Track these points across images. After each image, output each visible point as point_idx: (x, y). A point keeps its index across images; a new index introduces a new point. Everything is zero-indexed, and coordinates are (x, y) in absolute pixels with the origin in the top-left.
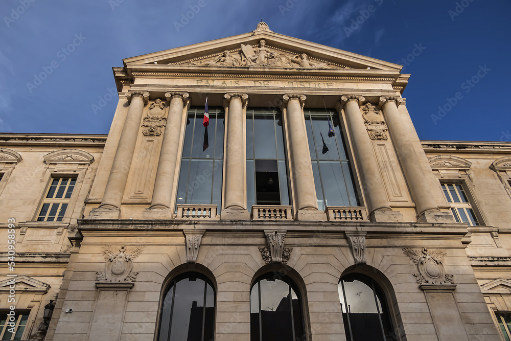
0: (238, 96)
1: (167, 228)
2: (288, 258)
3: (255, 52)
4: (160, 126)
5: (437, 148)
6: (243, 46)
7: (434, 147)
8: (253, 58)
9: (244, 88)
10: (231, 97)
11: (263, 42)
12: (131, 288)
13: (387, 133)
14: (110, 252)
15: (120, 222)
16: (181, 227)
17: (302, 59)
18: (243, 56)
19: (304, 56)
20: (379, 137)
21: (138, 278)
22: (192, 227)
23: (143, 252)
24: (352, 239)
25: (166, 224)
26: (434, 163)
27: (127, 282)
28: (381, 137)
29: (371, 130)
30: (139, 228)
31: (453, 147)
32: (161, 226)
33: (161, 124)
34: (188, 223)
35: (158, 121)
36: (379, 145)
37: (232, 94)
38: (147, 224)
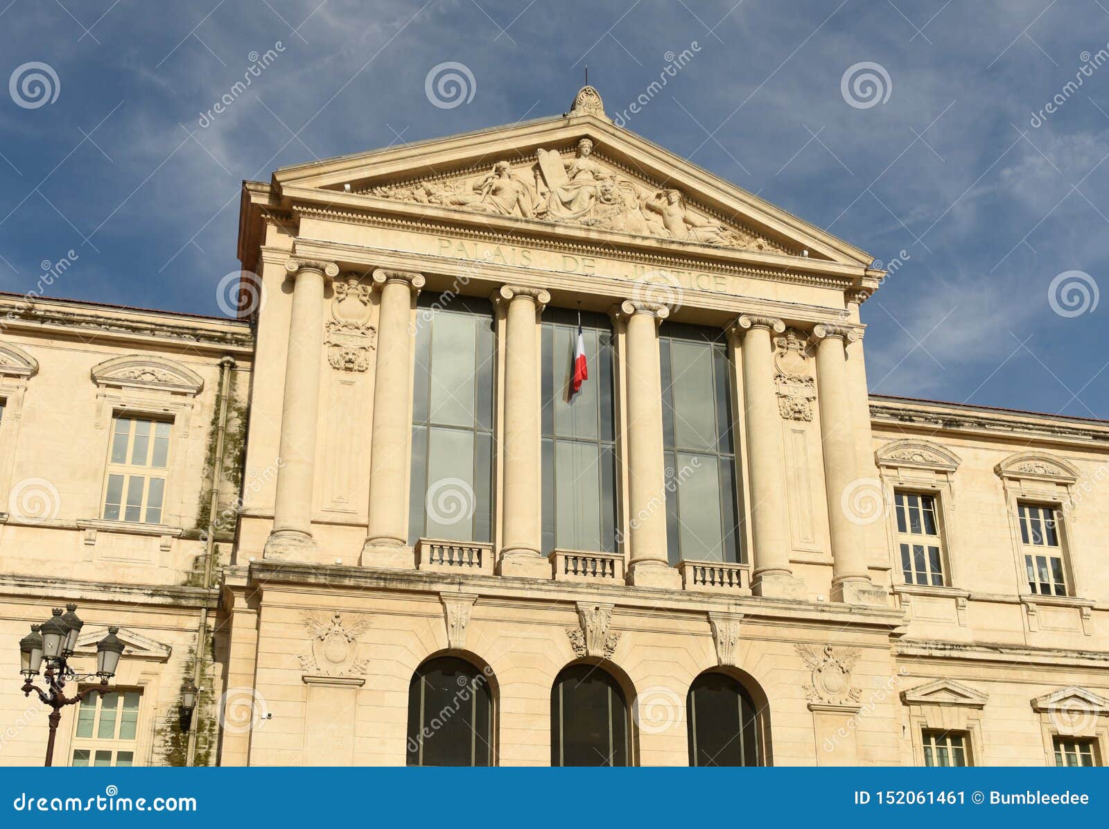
0: (530, 294)
1: (412, 587)
2: (612, 649)
3: (567, 167)
4: (364, 348)
5: (906, 420)
6: (542, 153)
7: (901, 420)
8: (566, 198)
9: (541, 274)
10: (515, 295)
11: (586, 144)
12: (361, 686)
13: (815, 404)
14: (316, 622)
15: (328, 572)
16: (435, 588)
17: (670, 203)
18: (540, 181)
19: (675, 195)
20: (797, 415)
21: (370, 668)
22: (455, 588)
23: (371, 626)
24: (719, 625)
25: (411, 582)
26: (893, 454)
27: (353, 676)
28: (801, 416)
29: (785, 396)
30: (363, 584)
31: (937, 423)
32: (401, 583)
33: (366, 342)
34: (449, 581)
35: (358, 333)
36: (794, 431)
37: (517, 289)
38: (377, 578)
